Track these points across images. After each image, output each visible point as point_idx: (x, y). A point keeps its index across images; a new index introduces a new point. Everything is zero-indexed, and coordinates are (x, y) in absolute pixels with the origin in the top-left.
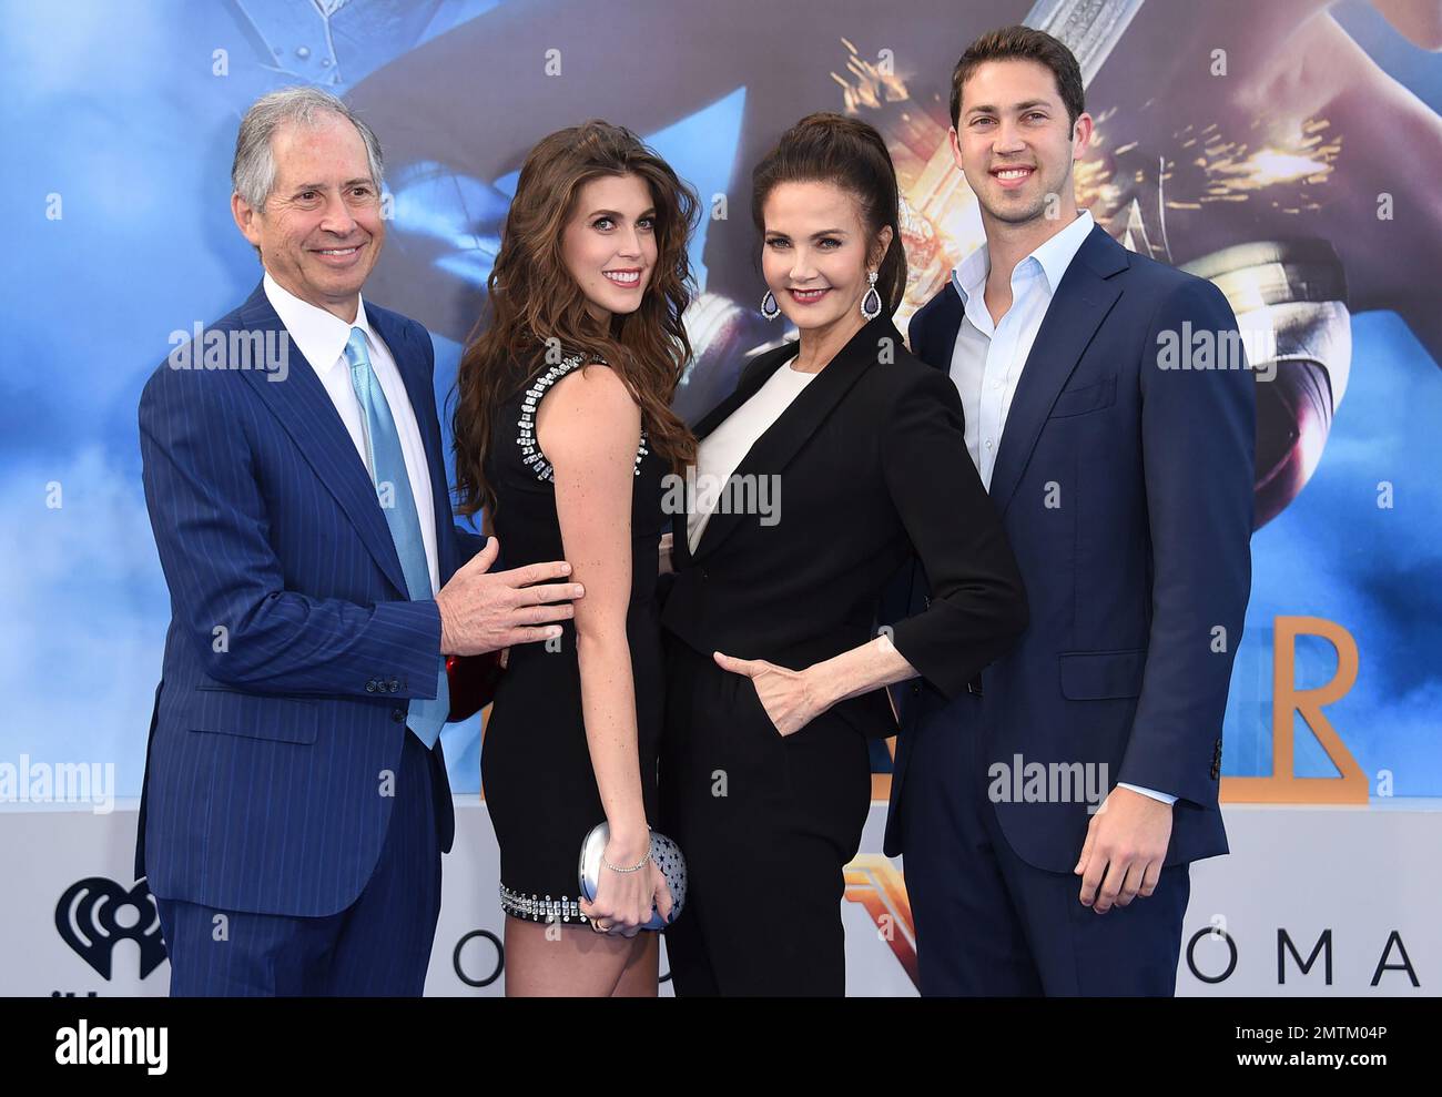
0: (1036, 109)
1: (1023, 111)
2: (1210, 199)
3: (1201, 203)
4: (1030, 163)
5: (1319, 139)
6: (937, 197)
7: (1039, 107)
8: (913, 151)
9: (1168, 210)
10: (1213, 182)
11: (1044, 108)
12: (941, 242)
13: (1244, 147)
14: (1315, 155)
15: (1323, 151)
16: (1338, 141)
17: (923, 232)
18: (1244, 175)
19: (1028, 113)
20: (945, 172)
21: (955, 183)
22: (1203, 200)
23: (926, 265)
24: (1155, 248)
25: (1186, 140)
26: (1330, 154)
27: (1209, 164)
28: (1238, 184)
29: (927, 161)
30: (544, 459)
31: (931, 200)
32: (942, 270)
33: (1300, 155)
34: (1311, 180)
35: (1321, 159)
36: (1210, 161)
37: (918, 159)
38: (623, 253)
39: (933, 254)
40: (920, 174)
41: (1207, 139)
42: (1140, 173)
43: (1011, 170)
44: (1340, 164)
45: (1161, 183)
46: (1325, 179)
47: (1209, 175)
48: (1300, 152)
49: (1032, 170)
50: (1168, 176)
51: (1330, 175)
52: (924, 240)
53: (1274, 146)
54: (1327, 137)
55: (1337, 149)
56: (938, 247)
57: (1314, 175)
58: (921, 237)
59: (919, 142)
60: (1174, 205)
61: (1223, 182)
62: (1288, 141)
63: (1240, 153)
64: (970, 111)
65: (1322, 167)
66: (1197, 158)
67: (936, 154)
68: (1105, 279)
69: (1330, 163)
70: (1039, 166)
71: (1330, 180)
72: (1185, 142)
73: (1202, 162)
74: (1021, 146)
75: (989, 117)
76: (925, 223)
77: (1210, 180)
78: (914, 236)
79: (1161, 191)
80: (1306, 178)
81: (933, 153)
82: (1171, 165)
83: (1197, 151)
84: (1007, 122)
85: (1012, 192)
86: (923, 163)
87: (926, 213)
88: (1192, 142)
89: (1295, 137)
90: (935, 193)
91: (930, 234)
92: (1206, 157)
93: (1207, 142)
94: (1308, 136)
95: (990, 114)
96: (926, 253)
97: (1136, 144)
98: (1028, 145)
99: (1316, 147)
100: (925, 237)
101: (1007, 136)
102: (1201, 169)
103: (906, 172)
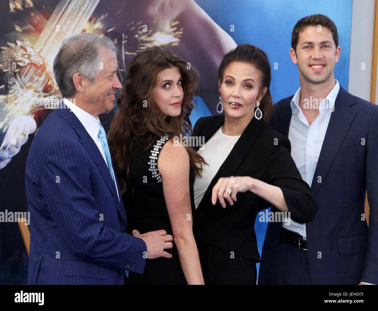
0: (326, 44)
1: (323, 44)
2: (140, 51)
3: (137, 52)
4: (324, 63)
5: (175, 28)
6: (44, 48)
7: (328, 43)
8: (35, 28)
9: (126, 55)
10: (141, 44)
11: (329, 44)
12: (46, 66)
13: (151, 31)
14: (174, 35)
15: (177, 33)
16: (182, 29)
17: (39, 61)
18: (151, 42)
19: (324, 45)
20: (47, 37)
21: (51, 42)
22: (137, 51)
23: (40, 76)
24: (121, 70)
25: (131, 27)
26: (179, 35)
27: (139, 37)
28: (149, 45)
29: (40, 32)
30: (160, 175)
31: (42, 49)
32: (46, 78)
33: (169, 35)
34: (173, 45)
35: (176, 36)
36: (140, 36)
37: (37, 31)
38: (175, 95)
39: (43, 71)
40: (38, 38)
41: (138, 27)
42: (116, 40)
43: (318, 65)
44: (183, 39)
45: (123, 44)
46: (177, 44)
47: (139, 41)
48: (169, 33)
49: (324, 66)
50: (125, 41)
51: (179, 43)
52: (39, 66)
53: (161, 31)
54: (178, 27)
55: (181, 33)
56: (45, 68)
57: (174, 42)
58: (38, 64)
59: (37, 25)
60: (127, 53)
61: (144, 44)
62: (165, 29)
63: (150, 33)
64: (303, 44)
65: (176, 40)
66: (135, 34)
67: (44, 30)
68: (350, 106)
69: (179, 38)
70: (327, 64)
71: (179, 44)
72: (131, 28)
73: (137, 36)
74: (322, 57)
75: (310, 45)
76: (40, 58)
77: (139, 43)
78: (36, 64)
79: (123, 47)
80: (171, 43)
81: (42, 29)
82: (126, 37)
83: (135, 32)
84: (317, 48)
85: (318, 73)
86: (39, 33)
87: (40, 54)
88: (133, 28)
89: (167, 27)
90: (44, 46)
91: (42, 63)
92: (139, 34)
93: (139, 28)
94: (172, 27)
95: (311, 45)
96: (40, 71)
97: (114, 28)
98: (324, 57)
99: (175, 31)
100: (40, 64)
101: (317, 53)
102: (136, 39)
103: (33, 37)
